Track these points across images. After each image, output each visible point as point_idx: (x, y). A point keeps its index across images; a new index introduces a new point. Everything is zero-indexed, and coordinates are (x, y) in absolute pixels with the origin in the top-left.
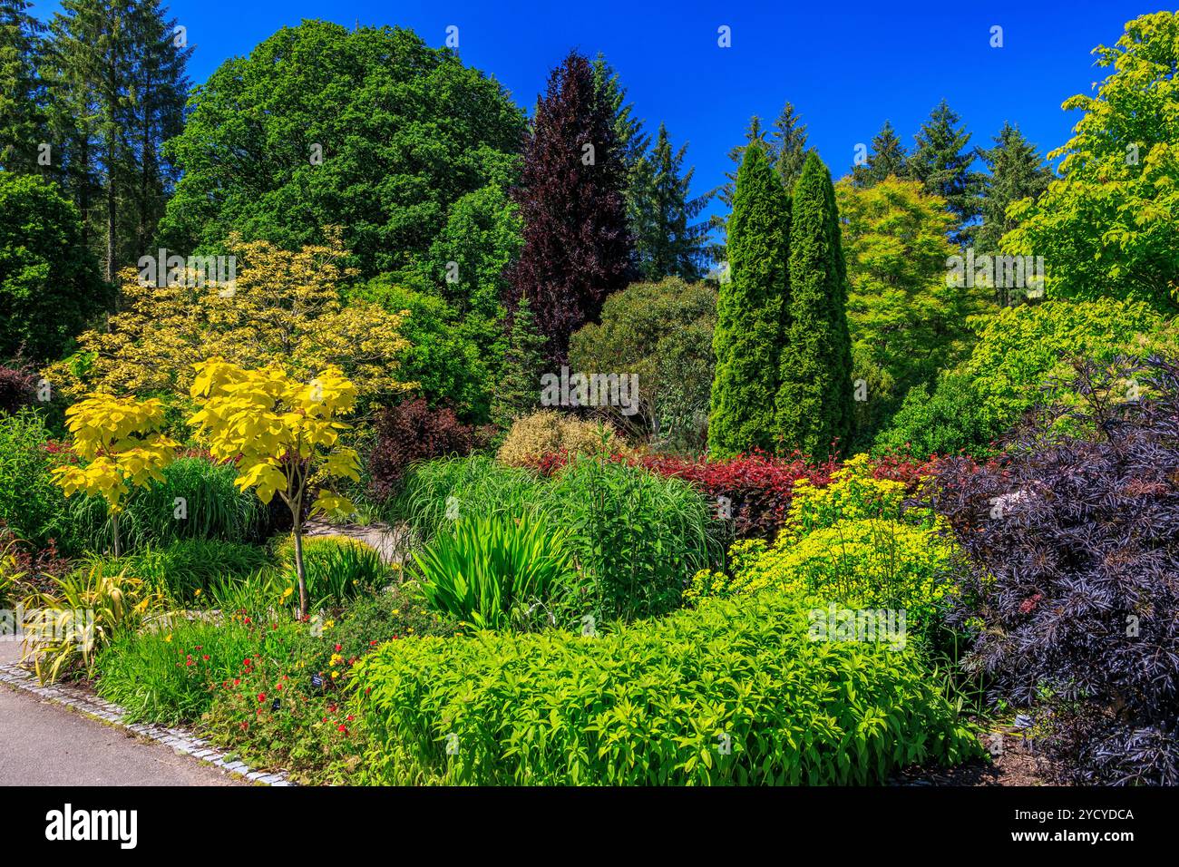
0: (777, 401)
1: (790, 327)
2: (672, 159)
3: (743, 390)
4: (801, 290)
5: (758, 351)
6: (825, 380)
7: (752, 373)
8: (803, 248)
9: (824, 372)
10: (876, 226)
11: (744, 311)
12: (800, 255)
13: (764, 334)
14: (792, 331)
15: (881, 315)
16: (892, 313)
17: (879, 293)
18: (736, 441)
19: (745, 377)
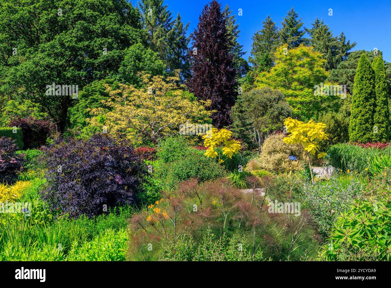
0: (373, 129)
1: (376, 108)
2: (183, 29)
3: (364, 126)
4: (379, 97)
5: (368, 115)
7: (367, 121)
9: (386, 120)
10: (298, 64)
11: (363, 103)
12: (379, 87)
13: (370, 110)
14: (378, 109)
15: (303, 99)
16: (308, 98)
17: (302, 90)
18: (362, 141)
19: (364, 122)
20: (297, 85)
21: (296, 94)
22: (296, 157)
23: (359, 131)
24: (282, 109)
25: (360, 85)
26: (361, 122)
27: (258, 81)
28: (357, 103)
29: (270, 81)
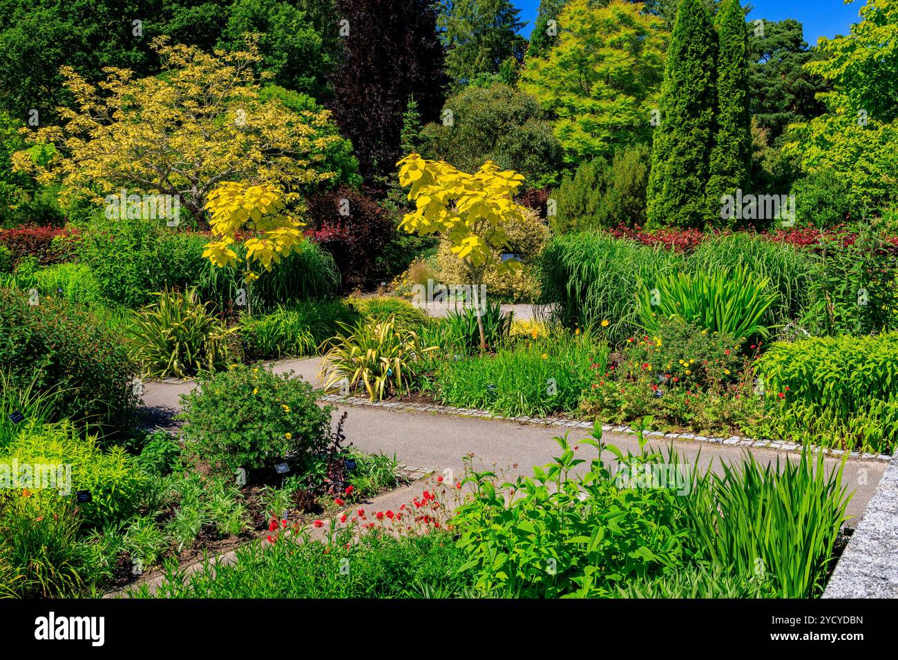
0: (707, 190)
1: (718, 133)
3: (682, 181)
4: (727, 105)
5: (694, 151)
6: (742, 174)
7: (690, 167)
8: (729, 72)
9: (742, 167)
10: (608, 40)
11: (684, 120)
12: (727, 77)
13: (699, 138)
14: (721, 136)
15: (614, 118)
16: (624, 116)
17: (613, 98)
18: (676, 220)
19: (684, 171)
20: (602, 88)
21: (599, 107)
22: (521, 258)
23: (668, 194)
24: (531, 137)
25: (678, 72)
26: (676, 170)
27: (525, 79)
28: (668, 120)
29: (547, 81)
